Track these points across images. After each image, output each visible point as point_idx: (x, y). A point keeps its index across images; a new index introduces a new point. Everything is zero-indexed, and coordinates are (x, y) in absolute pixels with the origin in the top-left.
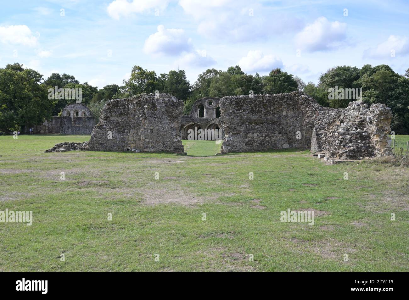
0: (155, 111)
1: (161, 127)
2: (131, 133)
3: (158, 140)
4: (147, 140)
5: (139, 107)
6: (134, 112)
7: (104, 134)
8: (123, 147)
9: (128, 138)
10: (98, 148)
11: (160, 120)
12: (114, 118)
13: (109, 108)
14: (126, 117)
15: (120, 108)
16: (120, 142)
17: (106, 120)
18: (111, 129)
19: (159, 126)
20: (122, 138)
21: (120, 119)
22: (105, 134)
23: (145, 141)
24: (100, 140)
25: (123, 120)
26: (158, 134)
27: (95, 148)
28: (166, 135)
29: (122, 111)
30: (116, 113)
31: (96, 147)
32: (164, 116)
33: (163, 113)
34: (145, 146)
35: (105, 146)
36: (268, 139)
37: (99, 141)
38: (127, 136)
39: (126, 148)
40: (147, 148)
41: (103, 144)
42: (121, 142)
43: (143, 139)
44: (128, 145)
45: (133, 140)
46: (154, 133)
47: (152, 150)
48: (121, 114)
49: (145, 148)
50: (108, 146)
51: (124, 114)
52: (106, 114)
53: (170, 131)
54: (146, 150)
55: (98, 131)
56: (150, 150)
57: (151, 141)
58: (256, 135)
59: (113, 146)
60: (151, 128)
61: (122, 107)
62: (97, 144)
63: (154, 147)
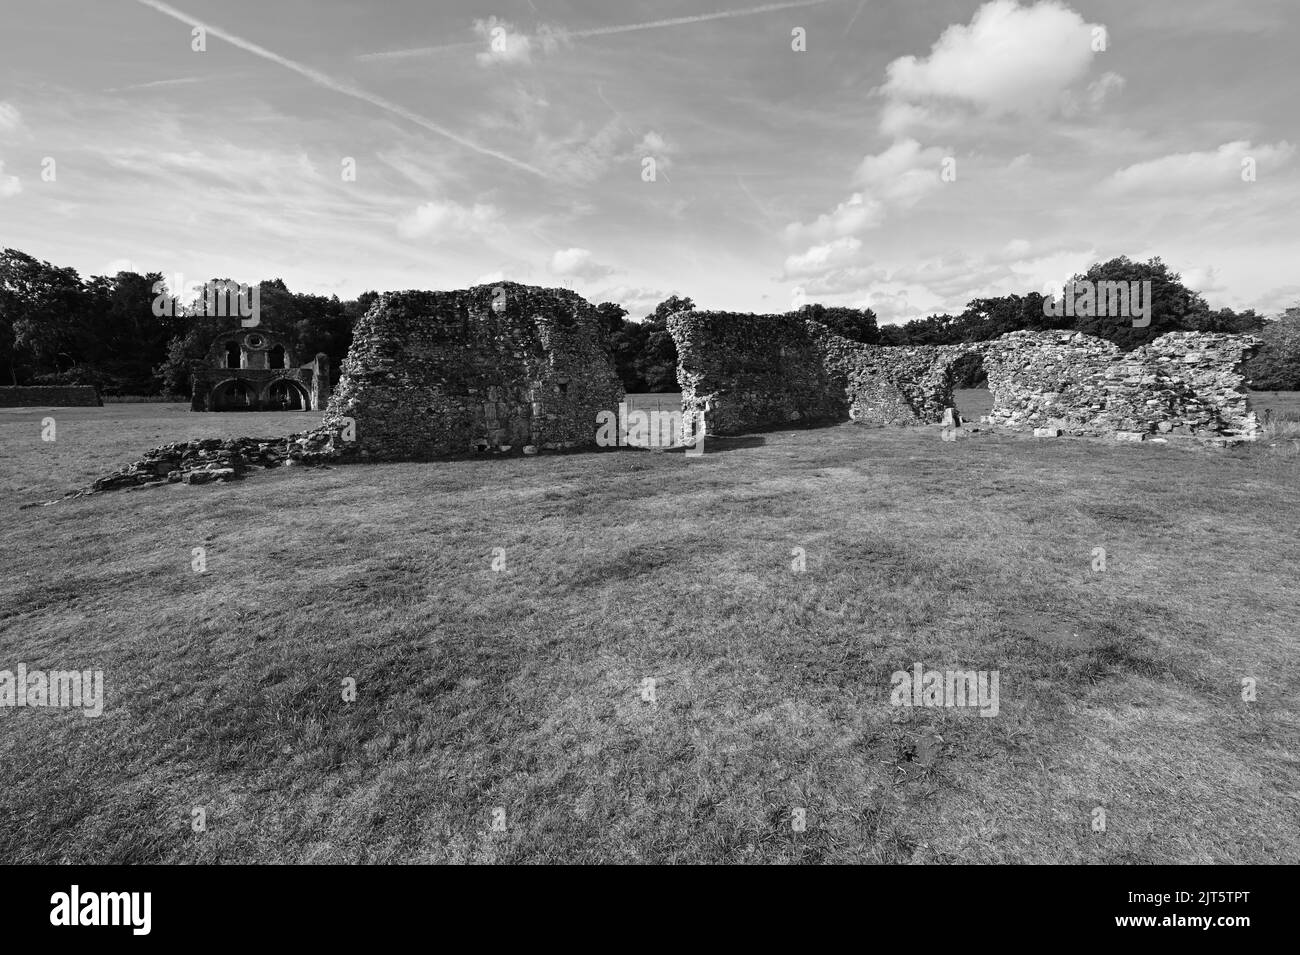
0: (574, 333)
1: (590, 378)
2: (490, 397)
3: (581, 415)
4: (552, 417)
5: (514, 319)
6: (488, 333)
7: (396, 402)
8: (466, 441)
9: (483, 411)
10: (374, 452)
11: (586, 359)
12: (416, 351)
13: (395, 317)
14: (462, 348)
15: (435, 320)
16: (457, 426)
17: (389, 355)
18: (421, 385)
19: (584, 377)
20: (462, 413)
21: (439, 355)
22: (401, 403)
23: (545, 419)
24: (383, 422)
25: (450, 357)
26: (581, 398)
27: (364, 452)
28: (602, 400)
29: (442, 329)
30: (425, 335)
31: (368, 449)
32: (594, 349)
33: (594, 341)
34: (549, 432)
35: (401, 441)
36: (771, 403)
37: (380, 426)
38: (479, 408)
39: (474, 445)
40: (553, 438)
41: (395, 434)
42: (460, 425)
43: (541, 414)
44: (481, 433)
45: (498, 419)
46: (570, 396)
47: (567, 444)
48: (440, 339)
49: (547, 440)
50: (415, 443)
51: (452, 337)
52: (387, 337)
53: (610, 390)
54: (550, 446)
55: (373, 391)
56: (560, 445)
57: (562, 417)
58: (755, 396)
59: (433, 439)
60: (562, 381)
61: (442, 316)
62: (370, 439)
63: (571, 436)
